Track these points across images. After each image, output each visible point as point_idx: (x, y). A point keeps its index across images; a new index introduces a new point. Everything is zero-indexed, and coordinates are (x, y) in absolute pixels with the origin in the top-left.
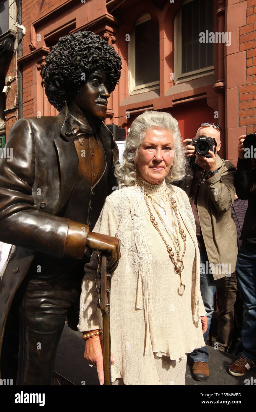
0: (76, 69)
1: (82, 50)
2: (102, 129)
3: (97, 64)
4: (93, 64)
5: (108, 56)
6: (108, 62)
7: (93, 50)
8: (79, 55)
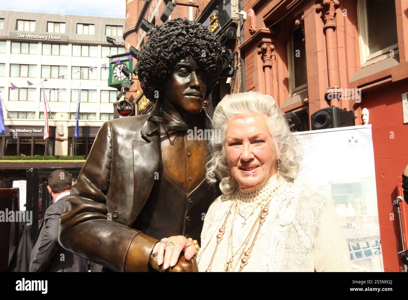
0: (157, 61)
1: (163, 41)
2: (207, 123)
3: (180, 52)
4: (175, 53)
5: (193, 41)
6: (194, 48)
7: (174, 38)
8: (159, 46)
